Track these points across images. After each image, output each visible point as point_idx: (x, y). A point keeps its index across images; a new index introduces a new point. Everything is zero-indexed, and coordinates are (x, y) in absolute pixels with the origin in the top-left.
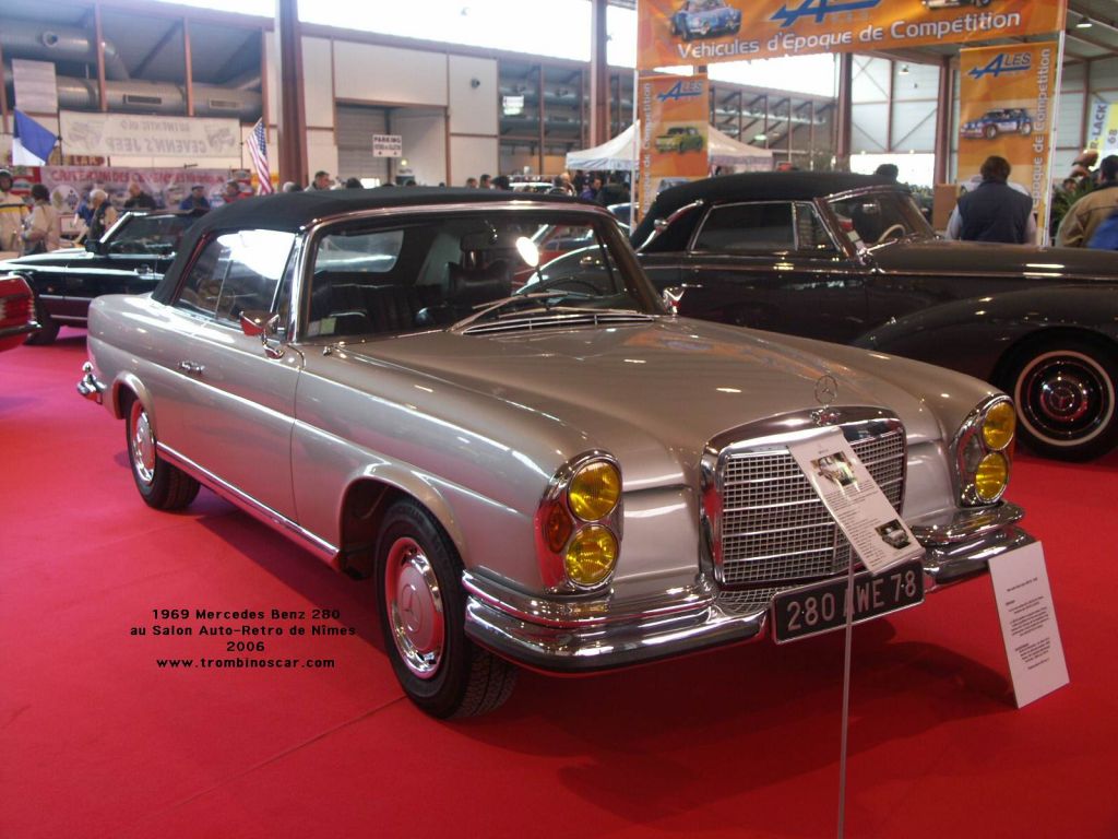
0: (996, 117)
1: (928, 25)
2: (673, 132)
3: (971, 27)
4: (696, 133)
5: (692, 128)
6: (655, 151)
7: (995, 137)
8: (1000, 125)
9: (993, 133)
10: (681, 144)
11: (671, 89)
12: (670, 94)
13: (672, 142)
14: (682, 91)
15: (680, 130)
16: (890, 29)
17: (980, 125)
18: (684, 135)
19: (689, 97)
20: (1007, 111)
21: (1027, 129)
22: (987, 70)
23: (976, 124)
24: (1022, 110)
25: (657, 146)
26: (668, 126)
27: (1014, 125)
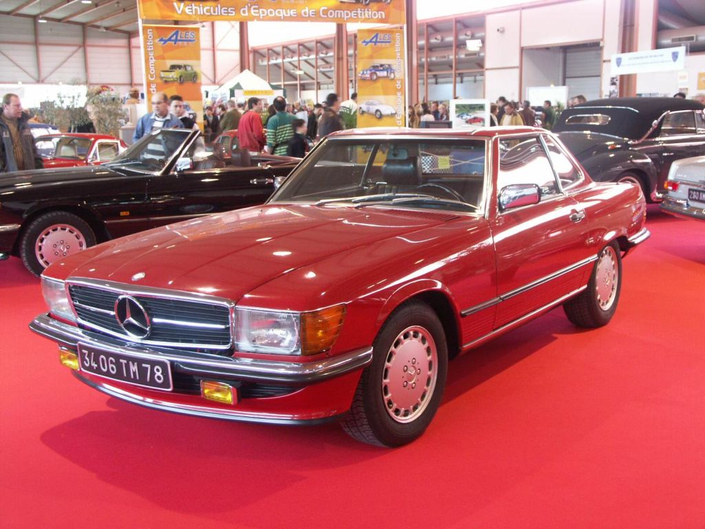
0: (376, 68)
1: (339, 12)
2: (173, 67)
3: (361, 15)
4: (192, 69)
5: (189, 66)
6: (159, 81)
7: (376, 79)
8: (378, 73)
9: (375, 77)
10: (180, 77)
11: (171, 35)
12: (170, 39)
13: (174, 75)
14: (179, 38)
15: (179, 67)
16: (319, 12)
17: (369, 72)
18: (182, 70)
19: (185, 43)
20: (382, 66)
21: (392, 76)
22: (371, 41)
23: (367, 71)
24: (389, 65)
25: (162, 78)
26: (169, 63)
27: (385, 74)
